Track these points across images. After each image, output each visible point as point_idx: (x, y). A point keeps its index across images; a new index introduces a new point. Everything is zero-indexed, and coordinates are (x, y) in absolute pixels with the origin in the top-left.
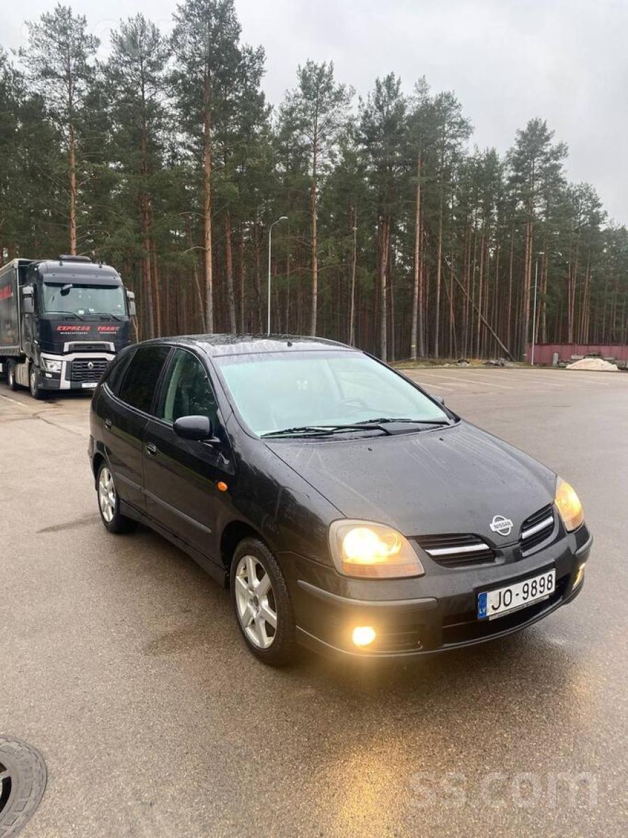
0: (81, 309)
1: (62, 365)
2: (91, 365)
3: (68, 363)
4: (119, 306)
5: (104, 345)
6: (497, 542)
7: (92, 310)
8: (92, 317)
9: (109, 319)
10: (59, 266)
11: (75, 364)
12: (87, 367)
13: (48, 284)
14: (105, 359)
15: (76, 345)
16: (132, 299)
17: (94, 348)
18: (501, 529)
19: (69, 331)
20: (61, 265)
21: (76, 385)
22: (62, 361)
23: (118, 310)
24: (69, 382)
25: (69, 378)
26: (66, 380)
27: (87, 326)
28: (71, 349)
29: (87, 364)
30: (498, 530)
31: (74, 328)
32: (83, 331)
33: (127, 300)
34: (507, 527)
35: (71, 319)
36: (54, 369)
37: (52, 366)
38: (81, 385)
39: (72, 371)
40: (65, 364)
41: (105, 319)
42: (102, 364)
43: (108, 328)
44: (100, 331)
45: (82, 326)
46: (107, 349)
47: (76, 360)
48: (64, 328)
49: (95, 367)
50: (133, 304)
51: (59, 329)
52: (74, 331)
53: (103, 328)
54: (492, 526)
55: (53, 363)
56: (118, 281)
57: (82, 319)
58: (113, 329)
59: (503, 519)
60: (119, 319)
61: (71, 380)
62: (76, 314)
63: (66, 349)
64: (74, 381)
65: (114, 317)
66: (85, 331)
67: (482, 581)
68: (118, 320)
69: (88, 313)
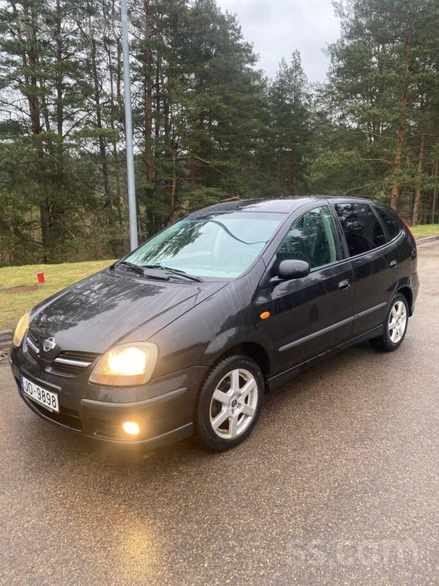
34: (49, 346)
59: (53, 341)
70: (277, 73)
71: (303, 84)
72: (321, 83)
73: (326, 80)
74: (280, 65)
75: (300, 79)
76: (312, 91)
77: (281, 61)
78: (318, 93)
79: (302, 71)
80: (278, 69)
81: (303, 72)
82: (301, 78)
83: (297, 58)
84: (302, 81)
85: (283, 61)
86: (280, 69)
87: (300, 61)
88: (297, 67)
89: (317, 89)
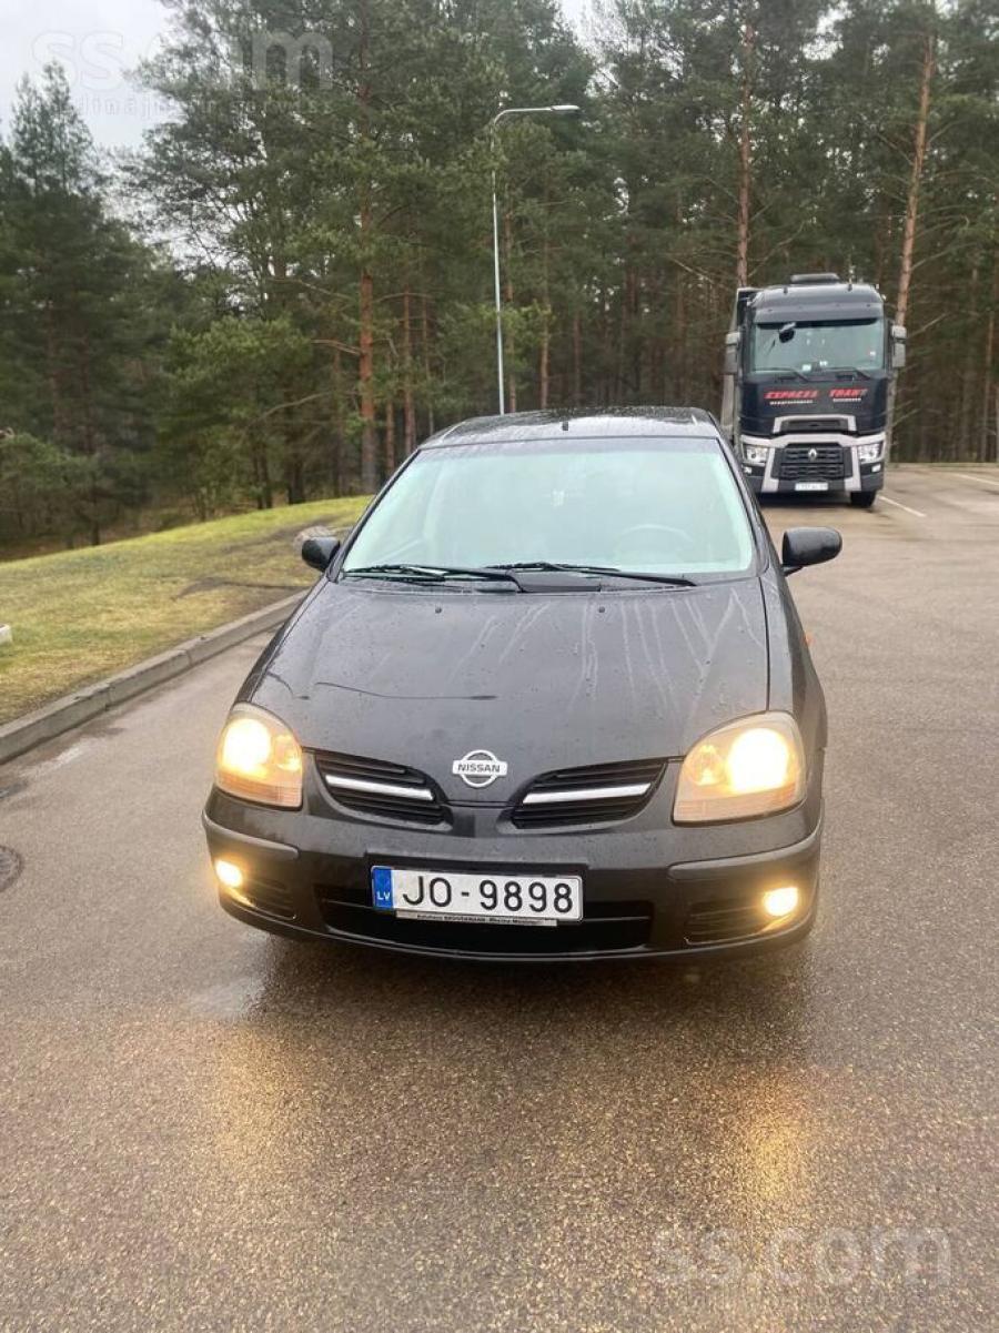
0: (807, 363)
1: (768, 453)
2: (813, 455)
3: (778, 450)
4: (873, 353)
5: (836, 421)
6: (451, 793)
7: (823, 363)
8: (823, 375)
9: (850, 377)
10: (783, 295)
11: (789, 453)
12: (806, 458)
13: (763, 326)
14: (836, 445)
15: (793, 422)
16: (899, 339)
17: (821, 426)
18: (469, 773)
19: (784, 399)
20: (785, 292)
21: (787, 485)
22: (769, 448)
23: (870, 360)
24: (776, 481)
25: (777, 474)
26: (773, 476)
27: (812, 389)
28: (785, 429)
29: (806, 452)
30: (463, 774)
31: (792, 394)
32: (806, 399)
33: (890, 340)
34: (487, 773)
35: (789, 380)
36: (757, 461)
37: (753, 456)
38: (794, 485)
39: (782, 464)
40: (772, 452)
41: (844, 378)
42: (832, 452)
43: (848, 393)
44: (834, 397)
45: (805, 390)
46: (842, 427)
47: (790, 445)
48: (777, 395)
49: (819, 457)
50: (900, 348)
51: (769, 396)
52: (791, 399)
53: (840, 392)
54: (456, 764)
55: (757, 450)
56: (877, 310)
57: (806, 380)
58: (856, 392)
59: (491, 759)
60: (868, 375)
61: (780, 478)
62: (798, 371)
63: (777, 429)
64: (785, 479)
65: (860, 374)
66: (809, 398)
67: (388, 847)
68: (868, 379)
69: (816, 369)
70: (14, 110)
71: (84, 148)
72: (134, 152)
73: (142, 146)
74: (18, 90)
75: (73, 134)
76: (108, 169)
77: (20, 83)
78: (127, 175)
79: (75, 116)
80: (17, 103)
81: (79, 118)
82: (76, 131)
83: (59, 81)
84: (80, 140)
85: (26, 82)
86: (20, 101)
87: (68, 90)
88: (61, 102)
89: (123, 165)
